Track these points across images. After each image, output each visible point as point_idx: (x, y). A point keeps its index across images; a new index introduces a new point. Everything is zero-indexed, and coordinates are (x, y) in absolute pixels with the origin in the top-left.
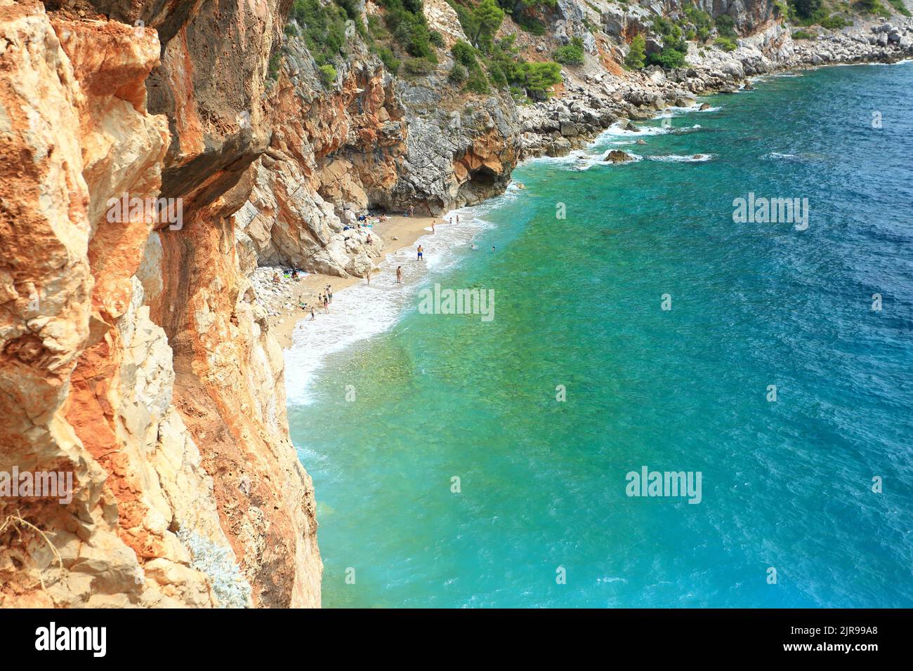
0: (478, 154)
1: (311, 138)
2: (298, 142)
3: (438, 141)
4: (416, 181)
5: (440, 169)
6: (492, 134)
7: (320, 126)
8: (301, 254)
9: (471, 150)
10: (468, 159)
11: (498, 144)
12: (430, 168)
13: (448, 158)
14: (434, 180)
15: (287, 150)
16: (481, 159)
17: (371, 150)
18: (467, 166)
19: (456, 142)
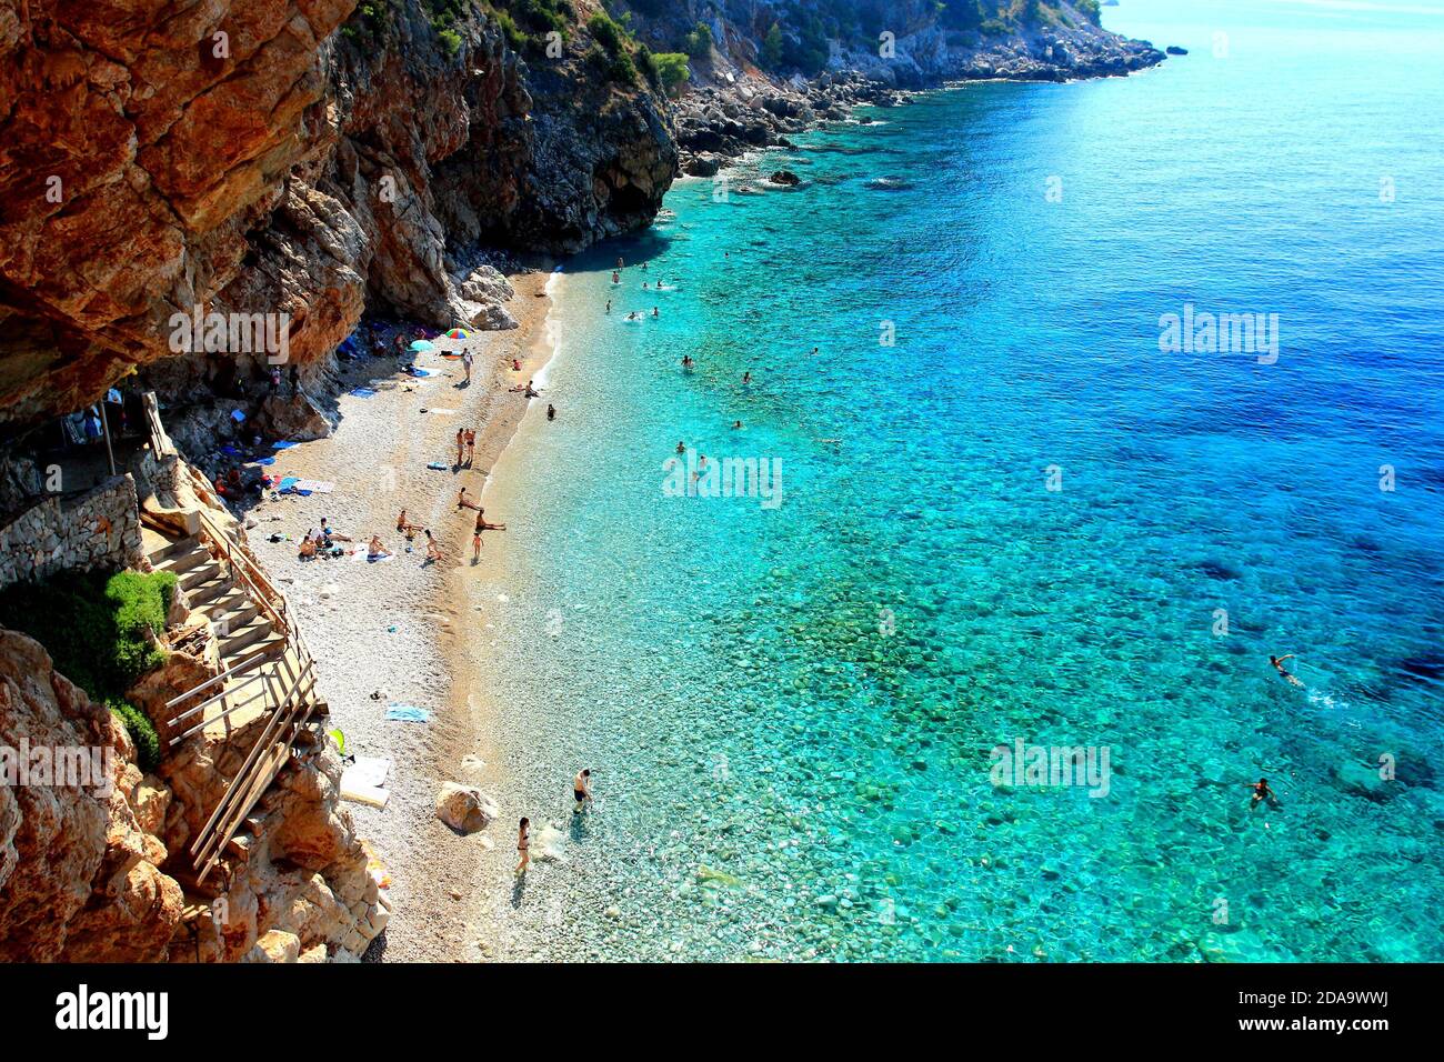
0: (626, 167)
1: (423, 136)
2: (408, 141)
3: (574, 149)
4: (546, 202)
5: (577, 187)
6: (644, 142)
7: (436, 119)
8: (409, 302)
9: (616, 163)
10: (611, 173)
11: (651, 156)
12: (564, 185)
13: (588, 172)
14: (570, 202)
15: (391, 152)
16: (628, 174)
17: (484, 157)
18: (610, 183)
19: (599, 150)
